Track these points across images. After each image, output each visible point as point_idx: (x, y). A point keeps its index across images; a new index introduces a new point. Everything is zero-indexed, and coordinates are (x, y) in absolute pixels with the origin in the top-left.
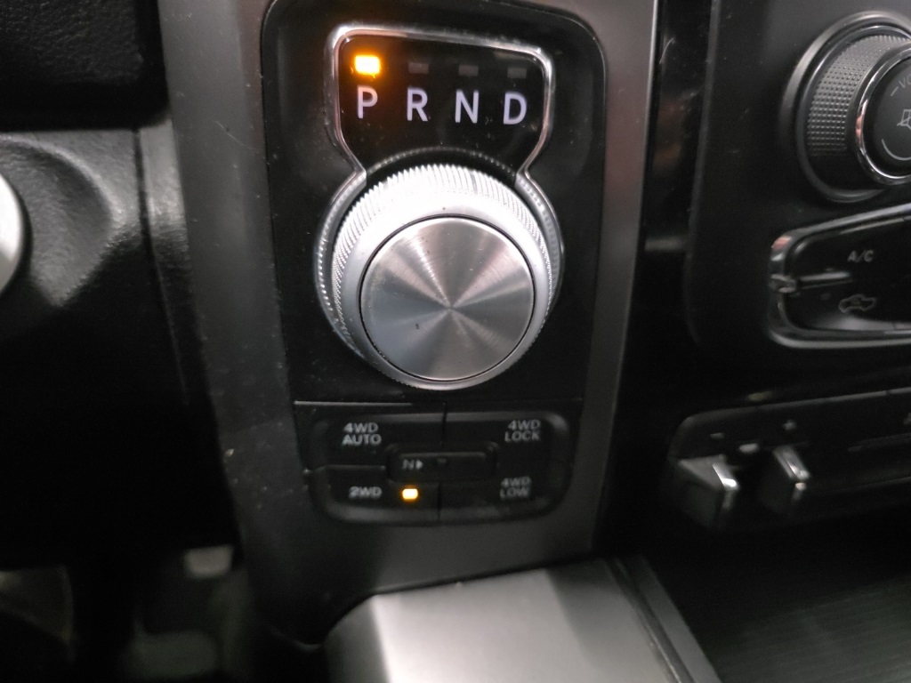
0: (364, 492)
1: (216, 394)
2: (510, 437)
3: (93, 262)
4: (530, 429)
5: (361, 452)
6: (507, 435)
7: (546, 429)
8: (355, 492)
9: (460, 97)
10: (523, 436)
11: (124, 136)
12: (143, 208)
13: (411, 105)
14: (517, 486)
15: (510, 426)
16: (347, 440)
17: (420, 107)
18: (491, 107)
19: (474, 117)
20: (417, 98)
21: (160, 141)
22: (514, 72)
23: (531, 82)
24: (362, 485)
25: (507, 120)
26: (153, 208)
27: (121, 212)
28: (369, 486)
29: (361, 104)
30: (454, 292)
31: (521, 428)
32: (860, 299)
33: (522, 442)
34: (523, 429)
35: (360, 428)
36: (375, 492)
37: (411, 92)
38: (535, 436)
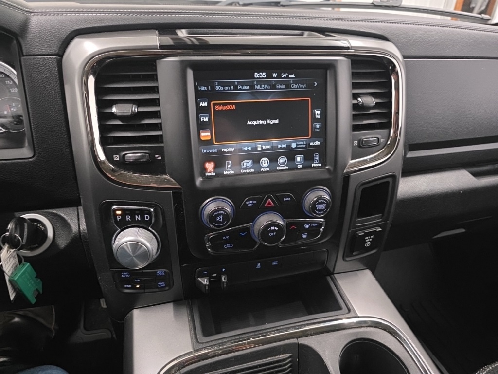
0: (128, 286)
1: (96, 266)
2: (158, 274)
3: (69, 240)
4: (162, 272)
5: (126, 278)
7: (165, 272)
8: (126, 286)
9: (136, 216)
11: (76, 208)
12: (79, 228)
13: (127, 218)
14: (162, 284)
15: (157, 272)
16: (122, 276)
17: (129, 218)
18: (142, 218)
19: (140, 219)
20: (128, 217)
21: (81, 209)
22: (146, 212)
23: (149, 213)
24: (127, 285)
25: (146, 219)
26: (81, 228)
27: (75, 229)
28: (129, 285)
29: (118, 219)
30: (133, 254)
33: (161, 275)
34: (160, 272)
35: (125, 273)
36: (130, 286)
37: (127, 216)
38: (163, 274)
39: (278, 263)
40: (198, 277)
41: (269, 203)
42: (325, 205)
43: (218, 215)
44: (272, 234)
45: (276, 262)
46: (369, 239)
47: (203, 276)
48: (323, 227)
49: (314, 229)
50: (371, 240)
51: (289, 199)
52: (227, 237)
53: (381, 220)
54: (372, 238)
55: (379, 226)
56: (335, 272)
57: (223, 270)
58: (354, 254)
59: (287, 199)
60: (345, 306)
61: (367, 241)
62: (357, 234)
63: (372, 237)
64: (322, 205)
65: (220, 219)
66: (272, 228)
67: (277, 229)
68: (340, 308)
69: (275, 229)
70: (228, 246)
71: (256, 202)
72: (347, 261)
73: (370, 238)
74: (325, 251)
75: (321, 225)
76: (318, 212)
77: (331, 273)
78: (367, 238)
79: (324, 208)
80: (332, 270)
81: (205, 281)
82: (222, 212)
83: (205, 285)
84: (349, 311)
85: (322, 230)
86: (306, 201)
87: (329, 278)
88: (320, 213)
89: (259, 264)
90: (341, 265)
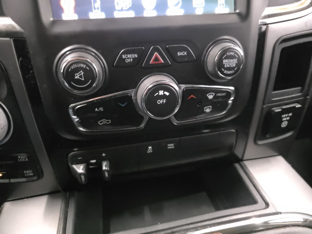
2: (20, 160)
4: (24, 158)
6: (19, 160)
7: (28, 157)
10: (23, 160)
14: (29, 173)
15: (18, 157)
31: (22, 158)
32: (105, 120)
33: (24, 161)
38: (27, 160)
39: (174, 146)
40: (72, 164)
41: (156, 59)
42: (235, 61)
43: (77, 70)
44: (161, 102)
45: (172, 145)
46: (286, 117)
47: (78, 163)
48: (232, 98)
49: (220, 100)
50: (288, 118)
51: (185, 53)
52: (101, 109)
53: (300, 94)
54: (290, 116)
55: (298, 102)
56: (245, 158)
57: (104, 155)
58: (267, 136)
59: (181, 54)
60: (261, 198)
61: (284, 119)
62: (273, 111)
63: (290, 114)
64: (232, 61)
65: (81, 77)
66: (161, 93)
67: (167, 94)
68: (255, 202)
69: (164, 94)
70: (104, 121)
71: (136, 56)
72: (259, 145)
73: (288, 116)
74: (233, 132)
75: (228, 94)
76: (225, 72)
77: (240, 160)
78: (284, 116)
79: (234, 65)
80: (240, 156)
81: (80, 169)
82: (82, 65)
83: (81, 174)
84: (267, 205)
85: (230, 102)
86: (209, 56)
87: (237, 166)
88: (228, 72)
89: (150, 148)
90: (251, 149)
